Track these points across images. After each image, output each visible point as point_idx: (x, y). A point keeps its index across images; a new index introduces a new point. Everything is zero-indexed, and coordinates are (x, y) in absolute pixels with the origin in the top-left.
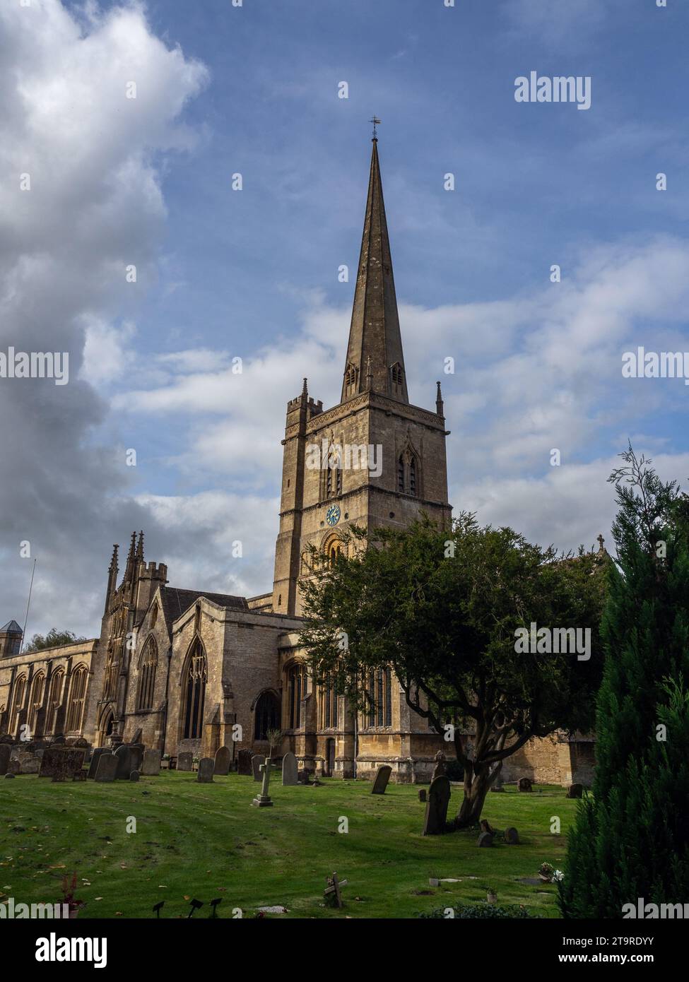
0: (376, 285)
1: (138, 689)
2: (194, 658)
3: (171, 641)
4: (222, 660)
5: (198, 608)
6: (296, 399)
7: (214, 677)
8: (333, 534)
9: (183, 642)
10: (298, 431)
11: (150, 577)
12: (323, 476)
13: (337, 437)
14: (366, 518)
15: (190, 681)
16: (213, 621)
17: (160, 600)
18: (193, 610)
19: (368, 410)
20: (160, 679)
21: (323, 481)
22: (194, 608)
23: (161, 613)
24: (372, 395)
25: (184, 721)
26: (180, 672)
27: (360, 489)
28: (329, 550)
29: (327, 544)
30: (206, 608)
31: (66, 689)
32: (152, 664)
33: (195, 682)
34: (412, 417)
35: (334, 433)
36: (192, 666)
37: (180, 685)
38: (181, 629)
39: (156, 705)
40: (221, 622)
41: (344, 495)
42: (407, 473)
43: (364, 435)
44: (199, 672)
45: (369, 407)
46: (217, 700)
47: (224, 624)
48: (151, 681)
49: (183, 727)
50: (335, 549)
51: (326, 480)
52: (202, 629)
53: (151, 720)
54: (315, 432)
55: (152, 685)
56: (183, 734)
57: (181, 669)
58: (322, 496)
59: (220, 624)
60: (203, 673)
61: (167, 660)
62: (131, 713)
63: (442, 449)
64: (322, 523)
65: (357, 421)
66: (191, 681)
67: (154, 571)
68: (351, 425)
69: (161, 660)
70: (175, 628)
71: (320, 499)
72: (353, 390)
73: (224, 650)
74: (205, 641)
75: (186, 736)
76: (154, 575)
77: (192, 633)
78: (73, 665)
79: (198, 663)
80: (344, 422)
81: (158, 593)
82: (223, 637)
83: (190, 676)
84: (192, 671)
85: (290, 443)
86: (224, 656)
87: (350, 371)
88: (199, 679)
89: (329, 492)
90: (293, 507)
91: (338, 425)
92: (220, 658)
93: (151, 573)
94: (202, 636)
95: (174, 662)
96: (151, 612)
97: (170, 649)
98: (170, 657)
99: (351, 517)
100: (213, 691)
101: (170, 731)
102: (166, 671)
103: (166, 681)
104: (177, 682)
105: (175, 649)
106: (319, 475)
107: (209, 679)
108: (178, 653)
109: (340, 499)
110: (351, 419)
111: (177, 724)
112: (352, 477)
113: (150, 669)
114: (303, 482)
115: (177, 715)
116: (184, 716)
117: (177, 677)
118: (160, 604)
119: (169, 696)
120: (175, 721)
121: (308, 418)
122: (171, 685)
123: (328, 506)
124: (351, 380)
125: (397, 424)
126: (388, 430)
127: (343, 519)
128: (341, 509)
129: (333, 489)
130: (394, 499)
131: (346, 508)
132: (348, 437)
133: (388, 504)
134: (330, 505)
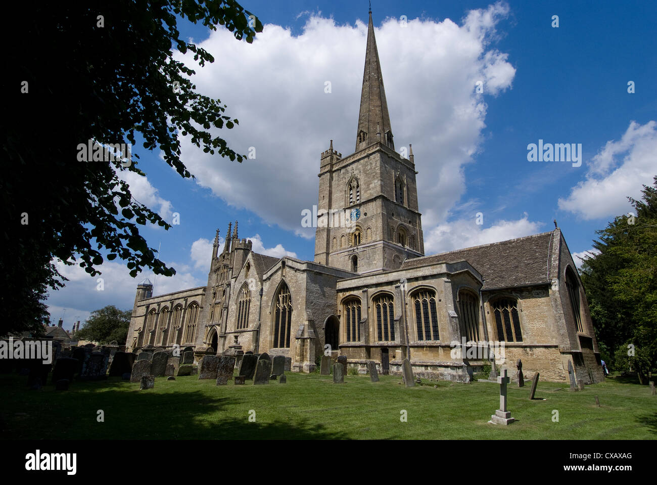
1: (236, 316)
2: (280, 295)
3: (262, 285)
4: (305, 295)
5: (284, 263)
6: (327, 151)
7: (299, 306)
8: (356, 225)
9: (271, 285)
10: (329, 169)
11: (243, 248)
13: (356, 171)
14: (381, 215)
16: (296, 271)
17: (251, 260)
18: (279, 265)
19: (379, 153)
20: (254, 309)
21: (346, 196)
22: (280, 263)
23: (253, 268)
25: (273, 336)
26: (270, 304)
27: (375, 198)
29: (351, 232)
30: (290, 263)
31: (184, 317)
32: (247, 301)
33: (281, 311)
34: (400, 161)
35: (354, 168)
36: (278, 300)
37: (270, 313)
38: (269, 278)
39: (251, 326)
40: (303, 271)
41: (363, 202)
43: (377, 167)
44: (285, 304)
45: (379, 151)
46: (302, 322)
47: (306, 273)
48: (246, 311)
49: (273, 340)
50: (357, 234)
51: (349, 195)
52: (287, 276)
53: (249, 336)
54: (340, 169)
55: (247, 314)
56: (273, 345)
57: (270, 302)
58: (347, 204)
60: (288, 305)
61: (259, 296)
62: (231, 332)
65: (370, 160)
66: (278, 310)
67: (245, 244)
68: (366, 162)
69: (253, 297)
70: (265, 277)
71: (345, 206)
72: (364, 145)
73: (307, 289)
74: (290, 284)
75: (275, 346)
76: (245, 246)
77: (279, 279)
78: (188, 303)
79: (283, 299)
81: (250, 257)
82: (305, 280)
83: (277, 306)
84: (279, 303)
85: (323, 176)
86: (306, 293)
87: (361, 134)
88: (284, 309)
89: (351, 202)
91: (356, 163)
94: (287, 280)
95: (264, 298)
96: (245, 268)
97: (262, 290)
98: (261, 295)
99: (368, 215)
100: (299, 316)
101: (263, 343)
102: (259, 304)
103: (258, 310)
104: (267, 311)
105: (265, 289)
106: (344, 193)
107: (293, 308)
108: (268, 292)
109: (360, 205)
110: (366, 159)
111: (268, 339)
112: (369, 192)
113: (245, 303)
114: (333, 197)
115: (268, 332)
116: (273, 333)
117: (268, 307)
118: (252, 263)
119: (262, 320)
120: (267, 336)
121: (334, 162)
122: (263, 313)
123: (351, 210)
124: (362, 139)
125: (393, 162)
126: (389, 165)
127: (362, 217)
128: (361, 211)
129: (354, 200)
130: (394, 206)
131: (365, 210)
132: (365, 169)
133: (391, 208)
134: (353, 209)
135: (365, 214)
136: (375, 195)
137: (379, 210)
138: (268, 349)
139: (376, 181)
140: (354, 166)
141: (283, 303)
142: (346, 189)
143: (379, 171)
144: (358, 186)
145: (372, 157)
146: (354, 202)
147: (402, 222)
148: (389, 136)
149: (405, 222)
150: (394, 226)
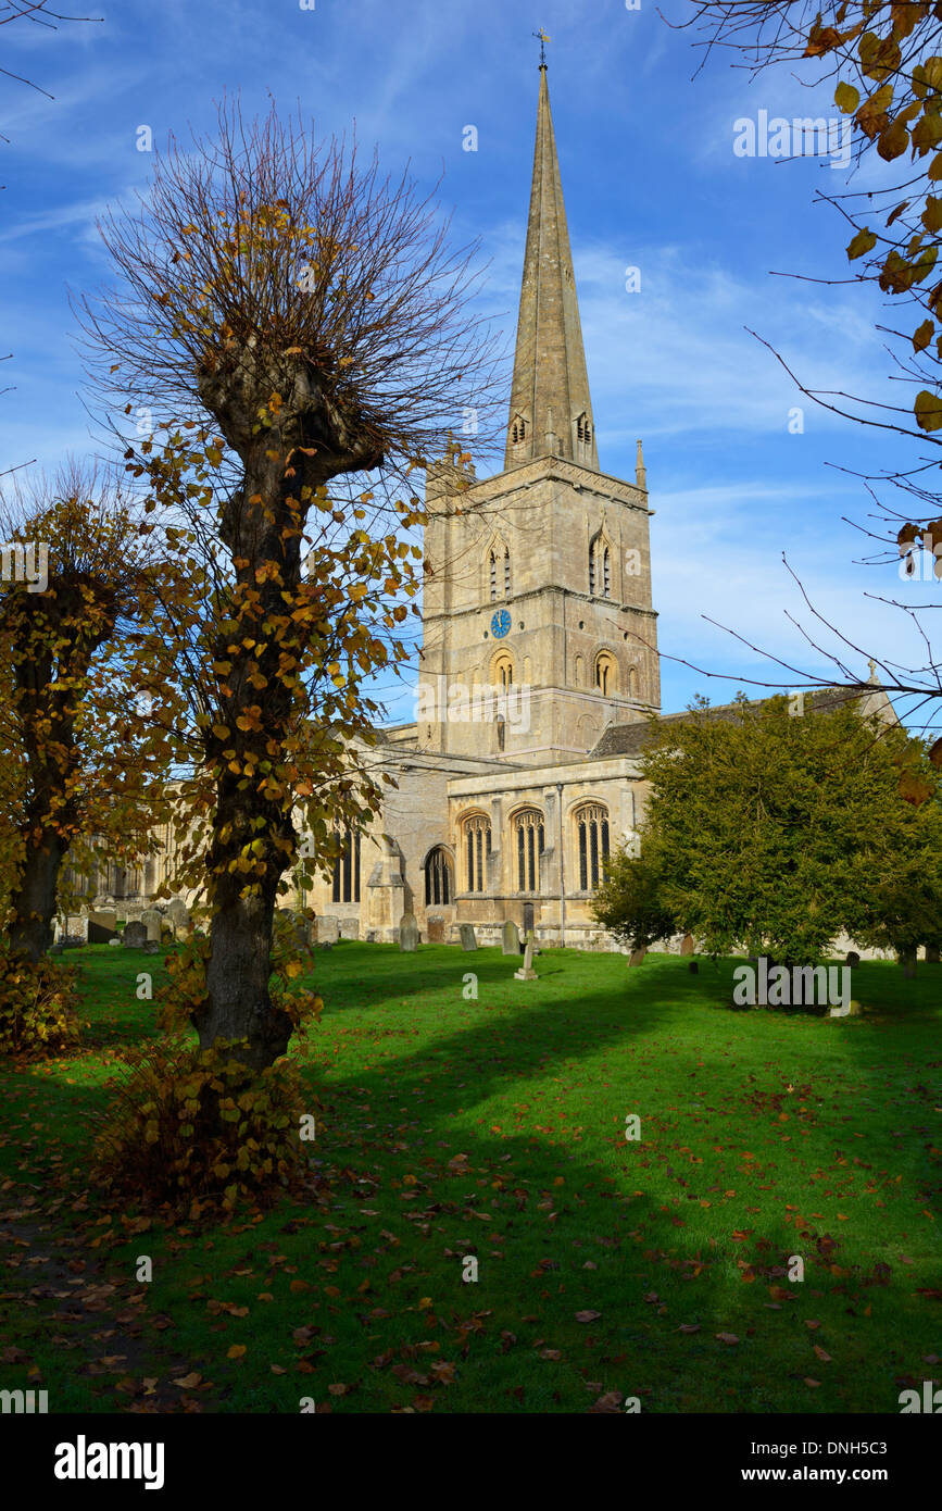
0: (550, 297)
8: (501, 649)
10: (443, 507)
12: (484, 570)
14: (549, 629)
19: (549, 483)
21: (483, 576)
24: (554, 461)
27: (541, 591)
29: (493, 661)
34: (606, 492)
35: (498, 512)
41: (517, 597)
42: (600, 567)
43: (545, 516)
45: (551, 478)
50: (505, 669)
51: (489, 576)
54: (469, 510)
56: (331, 899)
58: (483, 598)
63: (644, 535)
64: (486, 634)
65: (533, 496)
68: (523, 502)
71: (480, 601)
72: (525, 453)
80: (514, 497)
85: (434, 524)
86: (384, 806)
87: (517, 423)
89: (495, 592)
90: (441, 610)
91: (504, 500)
99: (527, 628)
106: (478, 569)
109: (510, 602)
110: (524, 494)
112: (528, 573)
123: (493, 612)
124: (519, 436)
125: (587, 499)
126: (575, 508)
127: (515, 629)
128: (513, 616)
129: (499, 588)
130: (585, 604)
131: (520, 615)
132: (521, 517)
133: (577, 611)
134: (496, 610)
135: (521, 625)
136: (540, 583)
137: (547, 621)
139: (543, 551)
140: (500, 505)
142: (484, 561)
144: (507, 556)
145: (535, 489)
146: (500, 593)
147: (606, 640)
148: (583, 426)
149: (613, 638)
150: (585, 651)
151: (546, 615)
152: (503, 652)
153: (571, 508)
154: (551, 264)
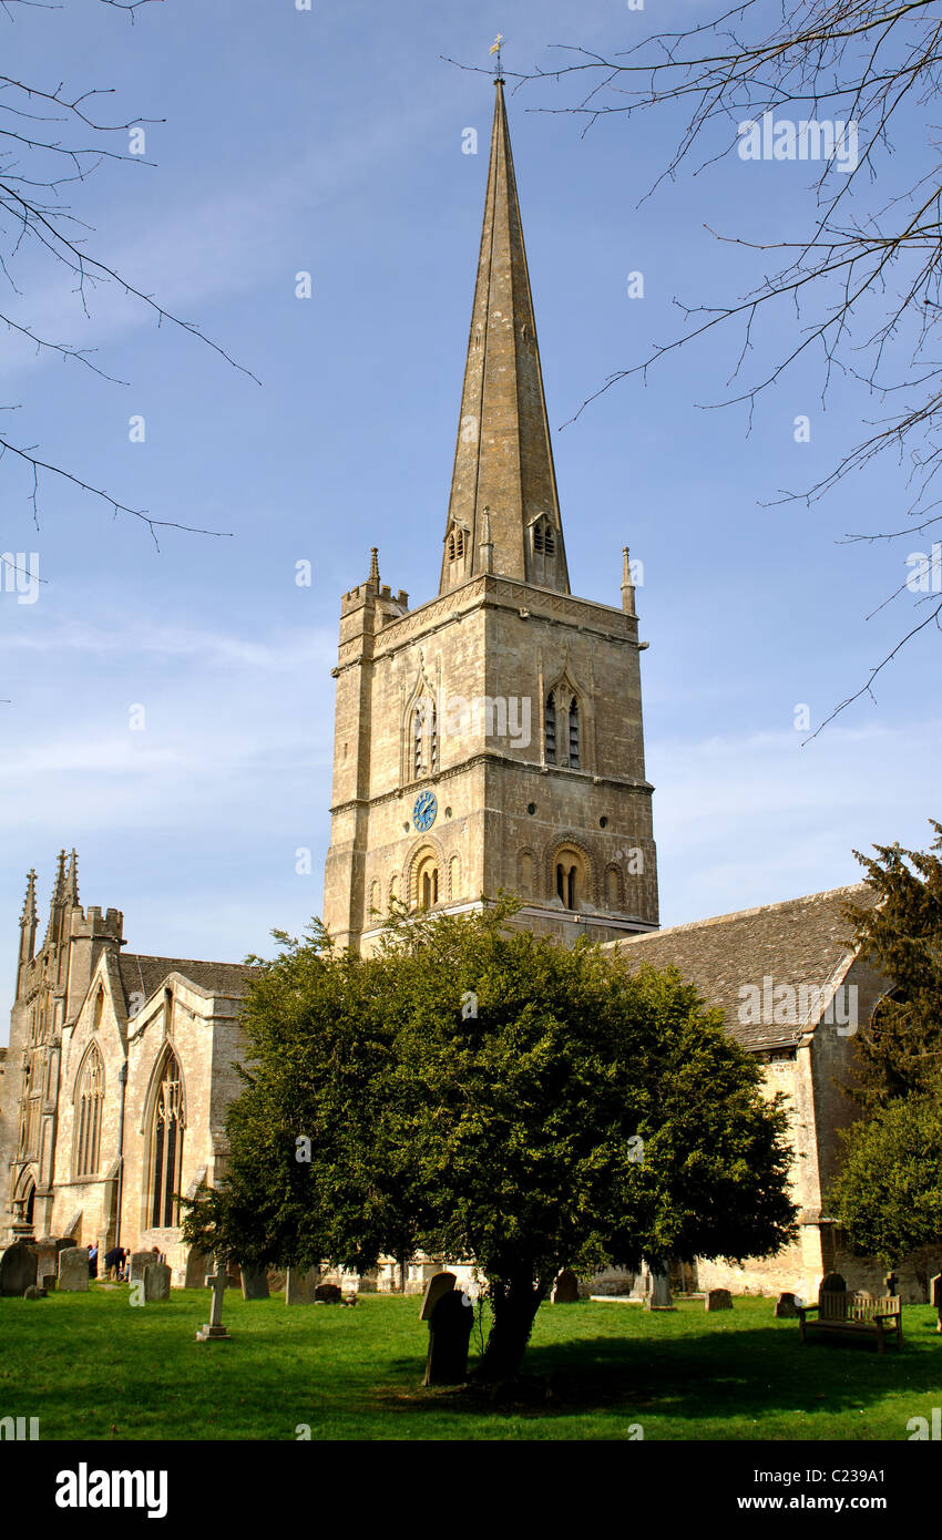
0: (501, 365)
1: (75, 1138)
2: (165, 1084)
3: (126, 1053)
4: (209, 1088)
5: (169, 993)
6: (357, 590)
7: (198, 1117)
8: (425, 846)
9: (145, 1054)
10: (360, 651)
11: (91, 934)
12: (406, 737)
13: (429, 663)
14: (481, 817)
15: (159, 1125)
16: (193, 1016)
17: (106, 977)
18: (161, 997)
19: (483, 612)
20: (110, 1120)
21: (406, 746)
22: (163, 992)
23: (108, 1000)
24: (491, 582)
25: (152, 1197)
26: (142, 1109)
27: (471, 761)
28: (418, 876)
29: (415, 866)
30: (181, 993)
32: (97, 1096)
33: (167, 1127)
34: (572, 620)
35: (424, 655)
36: (161, 1098)
37: (142, 1132)
38: (141, 1032)
39: (105, 1169)
40: (207, 1019)
41: (444, 773)
42: (562, 726)
43: (478, 659)
44: (175, 1108)
45: (485, 605)
46: (203, 1159)
47: (212, 1022)
48: (95, 1126)
49: (151, 1206)
50: (430, 875)
51: (413, 745)
52: (176, 1032)
53: (98, 1194)
54: (391, 654)
55: (98, 1134)
56: (150, 1218)
57: (143, 1104)
58: (406, 775)
59: (206, 1023)
60: (181, 1110)
61: (120, 1086)
62: (64, 1182)
63: (631, 678)
64: (407, 826)
65: (464, 632)
66: (161, 1124)
67: (98, 923)
68: (454, 639)
69: (110, 1086)
70: (132, 1030)
71: (402, 780)
72: (461, 572)
73: (214, 1070)
74: (182, 1054)
75: (156, 1224)
76: (96, 930)
77: (160, 1040)
79: (171, 1093)
80: (442, 633)
81: (103, 964)
82: (210, 1046)
83: (159, 1115)
84: (162, 1106)
85: (346, 676)
86: (213, 1080)
87: (454, 533)
88: (173, 1123)
89: (419, 767)
90: (354, 796)
91: (430, 639)
92: (206, 1084)
93: (91, 927)
94: (177, 1043)
95: (131, 1090)
96: (94, 998)
97: (126, 1067)
98: (125, 1082)
99: (456, 815)
100: (196, 1142)
101: (128, 1214)
102: (120, 1107)
103: (119, 1125)
104: (136, 1126)
105: (132, 1068)
106: (399, 737)
107: (188, 1121)
108: (139, 1074)
109: (435, 780)
110: (454, 628)
111: (139, 1203)
112: (457, 739)
113: (93, 1102)
114: (372, 747)
115: (138, 1187)
116: (152, 1189)
117: (137, 1118)
118: (107, 987)
119: (126, 1151)
120: (136, 1198)
121: (378, 626)
122: (128, 1132)
123: (416, 795)
124: (457, 551)
125: (541, 634)
126: (523, 646)
127: (441, 819)
128: (439, 800)
129: (424, 761)
130: (536, 779)
131: (448, 797)
132: (450, 661)
133: (524, 788)
134: (419, 792)
135: (448, 811)
136: (472, 751)
137: (479, 804)
138: (139, 1232)
140: (425, 646)
141: (172, 1107)
142: (406, 725)
143: (481, 674)
145: (466, 621)
146: (425, 767)
147: (570, 828)
148: (543, 534)
149: (582, 825)
150: (536, 845)
151: (476, 797)
152: (426, 853)
153: (516, 645)
154: (504, 324)
